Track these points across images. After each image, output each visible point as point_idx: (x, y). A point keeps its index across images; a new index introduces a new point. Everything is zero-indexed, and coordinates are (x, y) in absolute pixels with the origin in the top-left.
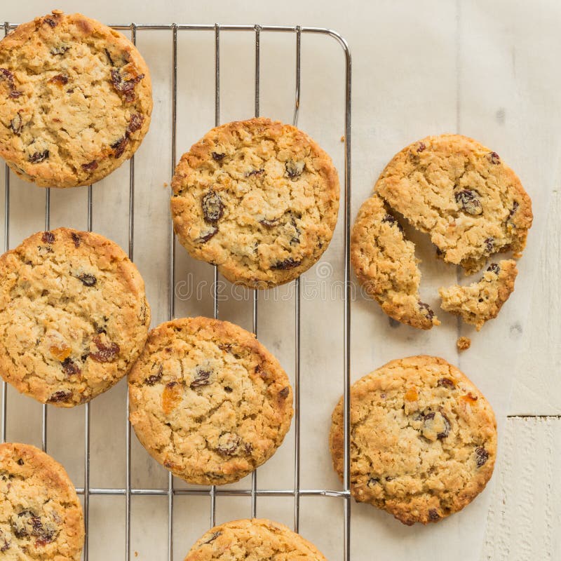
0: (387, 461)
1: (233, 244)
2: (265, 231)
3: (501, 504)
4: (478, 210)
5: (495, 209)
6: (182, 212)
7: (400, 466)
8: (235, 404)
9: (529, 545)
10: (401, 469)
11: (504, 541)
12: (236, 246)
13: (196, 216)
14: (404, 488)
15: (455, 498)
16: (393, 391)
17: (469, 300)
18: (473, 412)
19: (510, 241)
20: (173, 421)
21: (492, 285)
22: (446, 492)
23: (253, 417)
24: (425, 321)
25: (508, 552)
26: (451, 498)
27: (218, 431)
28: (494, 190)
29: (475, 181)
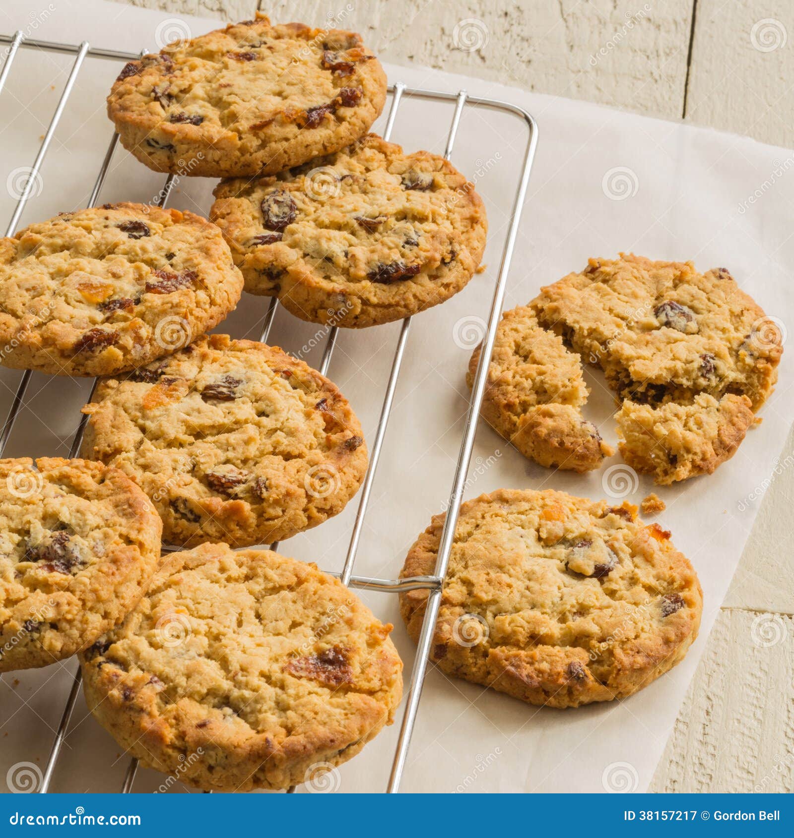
0: (500, 583)
1: (308, 239)
2: (362, 233)
3: (703, 714)
4: (693, 326)
5: (721, 327)
6: (228, 214)
7: (523, 596)
8: (265, 431)
9: (752, 774)
10: (524, 600)
11: (704, 762)
12: (314, 242)
13: (250, 218)
14: (526, 625)
15: (618, 651)
16: (523, 503)
17: (667, 421)
18: (661, 550)
19: (741, 377)
20: (152, 422)
21: (708, 413)
22: (602, 640)
23: (288, 457)
24: (588, 441)
25: (711, 778)
26: (611, 652)
27: (222, 456)
28: (719, 306)
29: (689, 294)
